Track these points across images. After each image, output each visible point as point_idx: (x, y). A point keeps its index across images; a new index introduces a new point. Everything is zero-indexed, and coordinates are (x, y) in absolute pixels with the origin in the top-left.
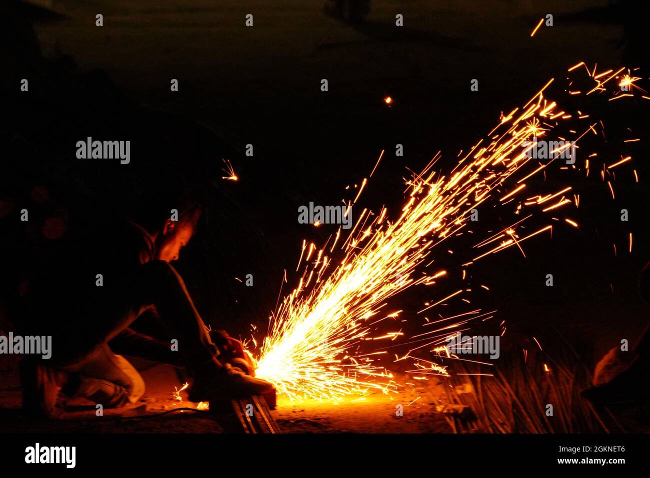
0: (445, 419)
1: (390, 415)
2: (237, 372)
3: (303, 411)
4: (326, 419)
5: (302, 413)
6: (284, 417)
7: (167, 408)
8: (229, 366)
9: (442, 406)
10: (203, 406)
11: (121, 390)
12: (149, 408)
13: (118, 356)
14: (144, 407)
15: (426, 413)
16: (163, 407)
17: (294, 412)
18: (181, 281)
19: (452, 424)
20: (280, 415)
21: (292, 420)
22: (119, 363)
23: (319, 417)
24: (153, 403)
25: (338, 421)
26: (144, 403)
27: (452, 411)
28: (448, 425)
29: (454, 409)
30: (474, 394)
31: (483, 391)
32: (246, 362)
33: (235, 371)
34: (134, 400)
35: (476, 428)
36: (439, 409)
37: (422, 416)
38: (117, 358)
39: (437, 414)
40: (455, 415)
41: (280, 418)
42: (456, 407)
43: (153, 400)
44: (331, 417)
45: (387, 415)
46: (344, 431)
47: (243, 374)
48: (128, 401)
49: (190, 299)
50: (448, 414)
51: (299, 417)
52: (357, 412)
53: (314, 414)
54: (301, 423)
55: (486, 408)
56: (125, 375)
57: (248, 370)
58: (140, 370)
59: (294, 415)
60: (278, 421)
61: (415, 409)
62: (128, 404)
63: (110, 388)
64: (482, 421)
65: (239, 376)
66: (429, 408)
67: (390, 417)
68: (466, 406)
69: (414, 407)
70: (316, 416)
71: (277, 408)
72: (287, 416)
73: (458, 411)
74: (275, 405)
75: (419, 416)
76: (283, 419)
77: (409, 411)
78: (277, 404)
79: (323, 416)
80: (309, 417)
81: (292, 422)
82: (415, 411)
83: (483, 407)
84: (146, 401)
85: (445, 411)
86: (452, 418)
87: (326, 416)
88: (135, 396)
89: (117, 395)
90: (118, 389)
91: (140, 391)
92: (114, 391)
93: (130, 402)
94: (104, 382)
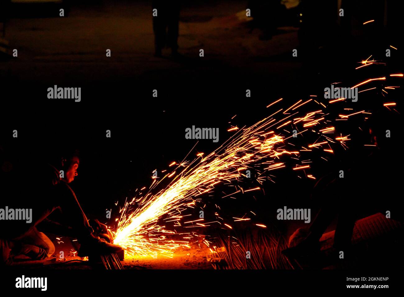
0: (212, 265)
2: (103, 241)
3: (137, 261)
4: (150, 265)
5: (137, 262)
6: (128, 264)
7: (66, 260)
8: (99, 238)
9: (210, 259)
10: (86, 259)
11: (43, 250)
12: (57, 260)
13: (41, 233)
14: (55, 259)
15: (202, 262)
17: (133, 262)
18: (74, 194)
19: (215, 268)
20: (126, 263)
21: (132, 266)
22: (42, 236)
23: (146, 264)
25: (155, 266)
26: (54, 257)
27: (215, 261)
28: (213, 268)
29: (216, 260)
30: (226, 252)
31: (231, 250)
32: (108, 236)
33: (102, 241)
34: (49, 256)
36: (208, 260)
37: (199, 264)
38: (41, 234)
39: (207, 263)
40: (217, 263)
41: (125, 265)
42: (217, 259)
43: (59, 256)
44: (152, 264)
45: (181, 263)
47: (106, 242)
48: (46, 256)
49: (78, 203)
50: (213, 263)
51: (135, 264)
52: (165, 262)
53: (143, 263)
54: (137, 268)
55: (233, 260)
56: (45, 242)
57: (109, 240)
59: (133, 263)
61: (196, 260)
62: (46, 258)
63: (37, 250)
64: (231, 266)
65: (104, 243)
66: (203, 260)
67: (183, 264)
68: (222, 259)
69: (195, 259)
70: (144, 264)
71: (124, 260)
72: (129, 263)
73: (218, 261)
74: (123, 258)
75: (198, 264)
76: (127, 266)
77: (192, 262)
78: (124, 258)
79: (148, 264)
80: (141, 265)
81: (132, 267)
82: (196, 261)
83: (231, 259)
84: (56, 256)
85: (211, 261)
86: (215, 264)
87: (149, 264)
88: (50, 254)
89: (41, 253)
90: (41, 250)
91: (53, 251)
92: (39, 251)
93: (47, 257)
94: (34, 246)
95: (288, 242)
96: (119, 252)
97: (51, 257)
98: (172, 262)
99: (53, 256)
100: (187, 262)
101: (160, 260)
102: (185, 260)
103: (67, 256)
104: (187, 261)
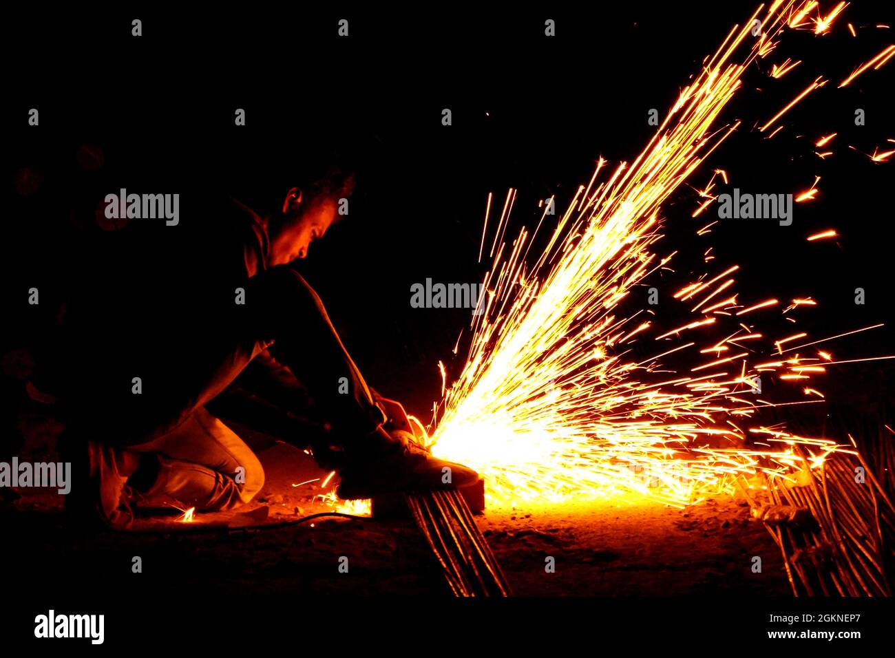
0: (766, 530)
1: (674, 524)
3: (527, 517)
4: (568, 530)
5: (527, 520)
6: (497, 527)
9: (762, 509)
10: (361, 509)
11: (225, 482)
12: (272, 512)
14: (266, 509)
15: (735, 521)
16: (297, 510)
17: (514, 518)
18: (320, 302)
19: (779, 539)
20: (490, 524)
21: (510, 532)
22: (222, 436)
23: (554, 526)
24: (279, 503)
25: (586, 534)
26: (263, 504)
27: (777, 517)
28: (772, 539)
29: (781, 514)
30: (815, 488)
34: (247, 498)
35: (818, 545)
36: (756, 513)
37: (727, 525)
39: (751, 522)
40: (784, 523)
41: (489, 528)
42: (784, 509)
43: (280, 498)
44: (576, 526)
45: (668, 523)
46: (597, 550)
48: (236, 498)
50: (771, 522)
51: (522, 526)
53: (546, 523)
54: (526, 537)
55: (835, 513)
56: (233, 456)
58: (256, 449)
59: (513, 524)
60: (487, 533)
61: (717, 514)
62: (237, 505)
63: (208, 479)
64: (829, 532)
66: (740, 511)
67: (673, 526)
68: (802, 509)
69: (715, 510)
70: (550, 526)
71: (485, 512)
72: (502, 524)
73: (788, 517)
74: (483, 507)
75: (722, 525)
76: (496, 531)
77: (705, 518)
78: (486, 506)
79: (562, 525)
80: (540, 527)
81: (512, 535)
82: (715, 517)
83: (830, 511)
84: (267, 501)
85: (766, 517)
86: (778, 527)
87: (566, 526)
88: (249, 491)
89: (220, 490)
90: (221, 479)
91: (257, 484)
93: (241, 501)
94: (198, 467)
96: (469, 486)
97: (253, 501)
98: (638, 518)
99: (260, 498)
100: (686, 519)
101: (599, 513)
102: (680, 512)
103: (303, 500)
104: (686, 516)
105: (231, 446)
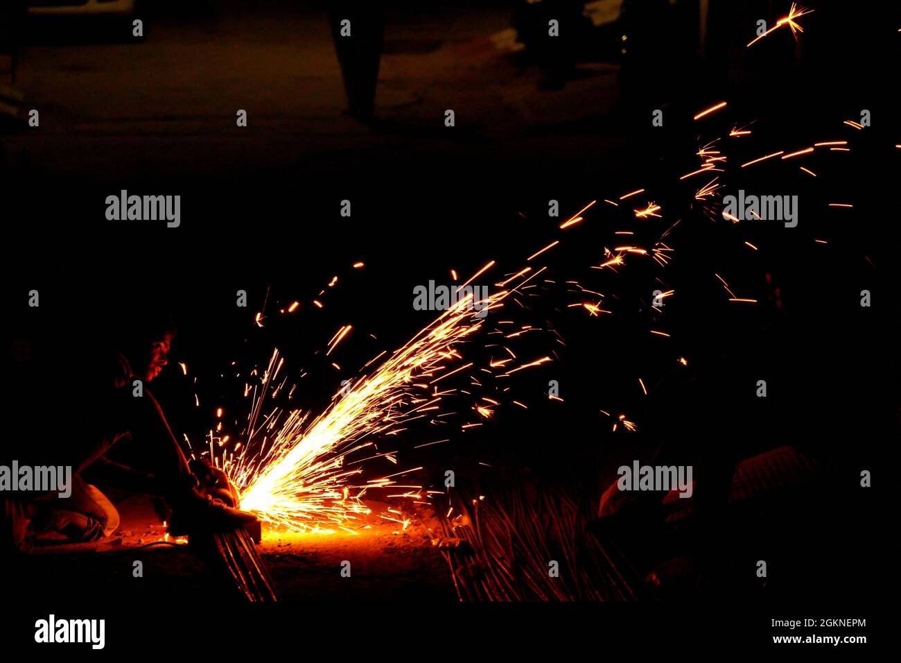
0: (441, 554)
1: (382, 549)
2: (219, 504)
3: (288, 545)
4: (314, 553)
5: (288, 547)
6: (269, 551)
7: (143, 541)
8: (210, 497)
9: (438, 540)
10: (182, 541)
11: (94, 523)
12: (124, 542)
13: (92, 486)
14: (120, 541)
15: (420, 547)
16: (140, 541)
17: (279, 546)
18: (159, 407)
19: (448, 558)
20: (264, 549)
21: (277, 554)
22: (92, 494)
23: (306, 550)
24: (128, 537)
25: (326, 556)
26: (118, 537)
27: (447, 545)
28: (444, 559)
29: (450, 543)
30: (472, 527)
31: (481, 523)
32: (229, 493)
33: (217, 503)
34: (108, 533)
35: (473, 563)
36: (434, 542)
37: (416, 550)
38: (90, 489)
39: (431, 548)
40: (452, 549)
41: (264, 552)
42: (453, 540)
43: (129, 533)
44: (319, 551)
45: (378, 549)
46: (332, 566)
47: (225, 506)
48: (101, 534)
50: (444, 548)
51: (285, 551)
52: (346, 546)
53: (301, 548)
54: (287, 558)
55: (484, 541)
56: (100, 507)
57: (231, 502)
58: (115, 501)
59: (280, 549)
60: (263, 555)
61: (409, 543)
62: (102, 538)
63: (83, 521)
64: (480, 555)
65: (221, 507)
66: (424, 541)
67: (382, 551)
68: (462, 540)
69: (408, 541)
70: (303, 551)
71: (261, 541)
72: (272, 550)
73: (454, 545)
75: (412, 550)
76: (268, 554)
77: (401, 546)
78: (262, 538)
79: (311, 550)
80: (296, 551)
81: (278, 556)
82: (408, 545)
83: (481, 541)
84: (121, 535)
85: (440, 545)
86: (448, 552)
87: (314, 550)
88: (109, 529)
89: (91, 528)
90: (92, 521)
91: (115, 524)
92: (86, 525)
93: (104, 536)
94: (77, 514)
95: (598, 506)
96: (251, 525)
97: (112, 534)
98: (359, 546)
99: (116, 533)
100: (390, 547)
101: (334, 543)
102: (386, 542)
103: (144, 534)
104: (390, 544)
105: (99, 500)
